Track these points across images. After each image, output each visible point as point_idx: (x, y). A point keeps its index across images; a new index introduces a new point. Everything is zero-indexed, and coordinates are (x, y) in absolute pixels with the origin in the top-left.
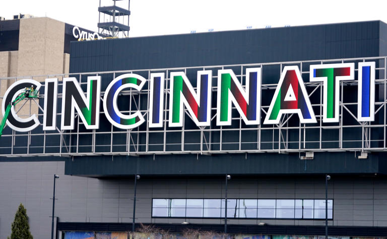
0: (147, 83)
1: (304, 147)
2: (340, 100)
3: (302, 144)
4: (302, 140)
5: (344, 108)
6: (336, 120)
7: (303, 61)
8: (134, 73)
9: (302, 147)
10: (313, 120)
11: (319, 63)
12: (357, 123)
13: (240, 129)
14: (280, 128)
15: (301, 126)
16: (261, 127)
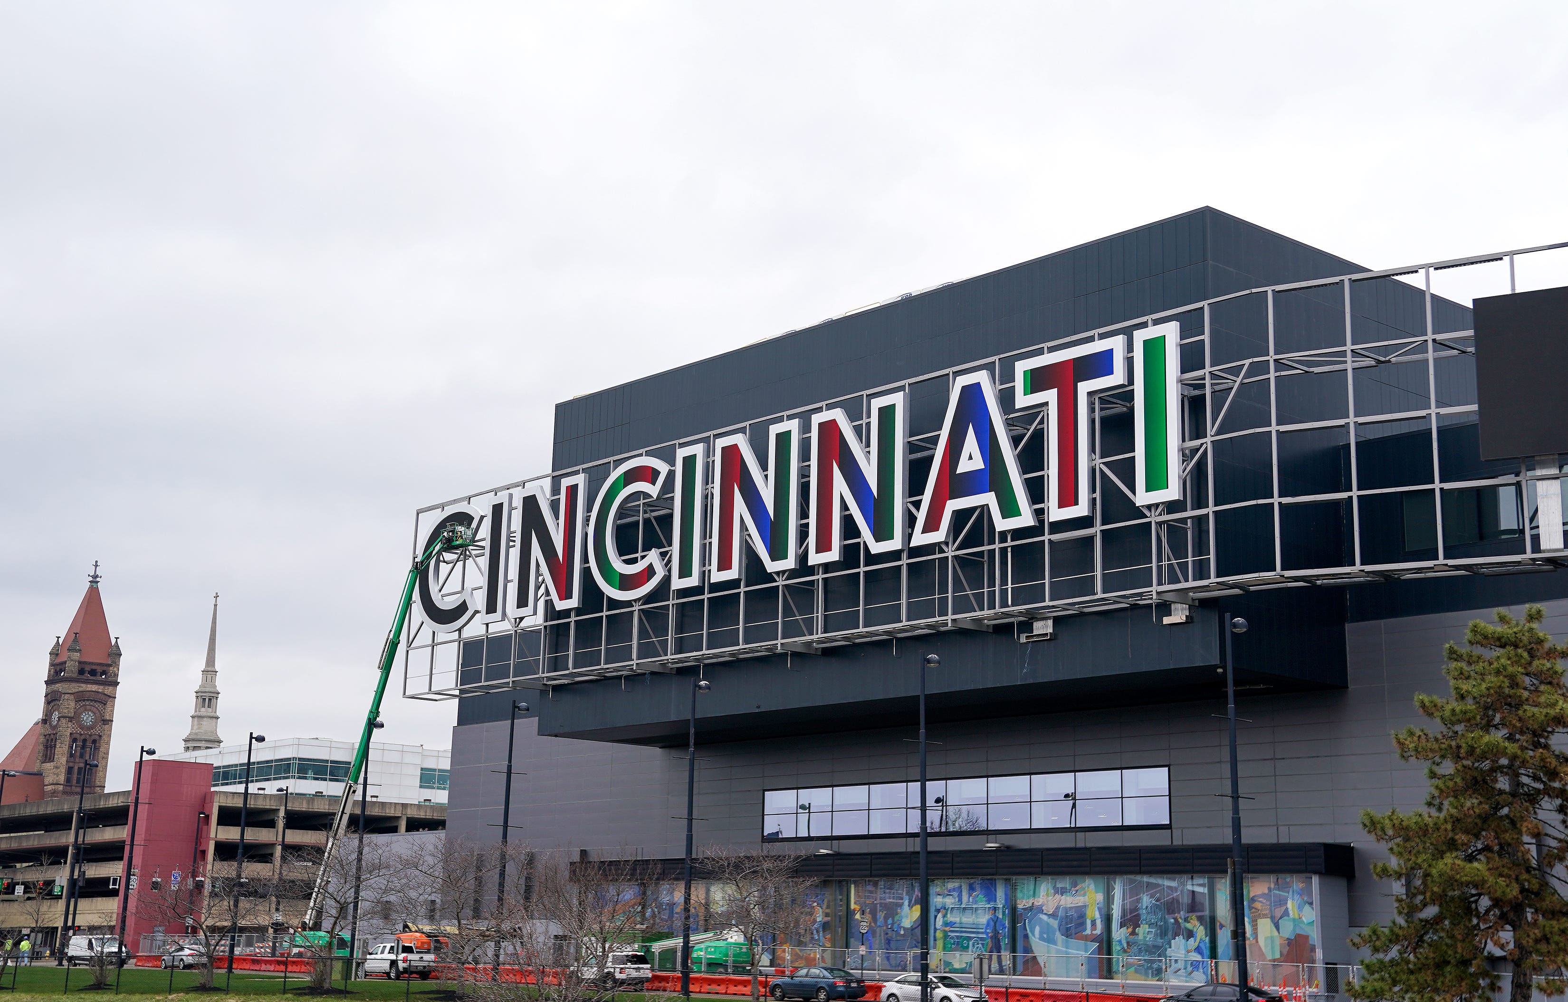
0: (671, 475)
1: (1010, 603)
2: (1092, 450)
3: (1004, 593)
4: (1004, 581)
5: (1103, 473)
6: (1081, 510)
7: (1002, 356)
8: (648, 454)
9: (1004, 604)
10: (1026, 519)
11: (1040, 352)
12: (1138, 513)
13: (862, 569)
14: (950, 552)
15: (1001, 542)
16: (909, 557)
